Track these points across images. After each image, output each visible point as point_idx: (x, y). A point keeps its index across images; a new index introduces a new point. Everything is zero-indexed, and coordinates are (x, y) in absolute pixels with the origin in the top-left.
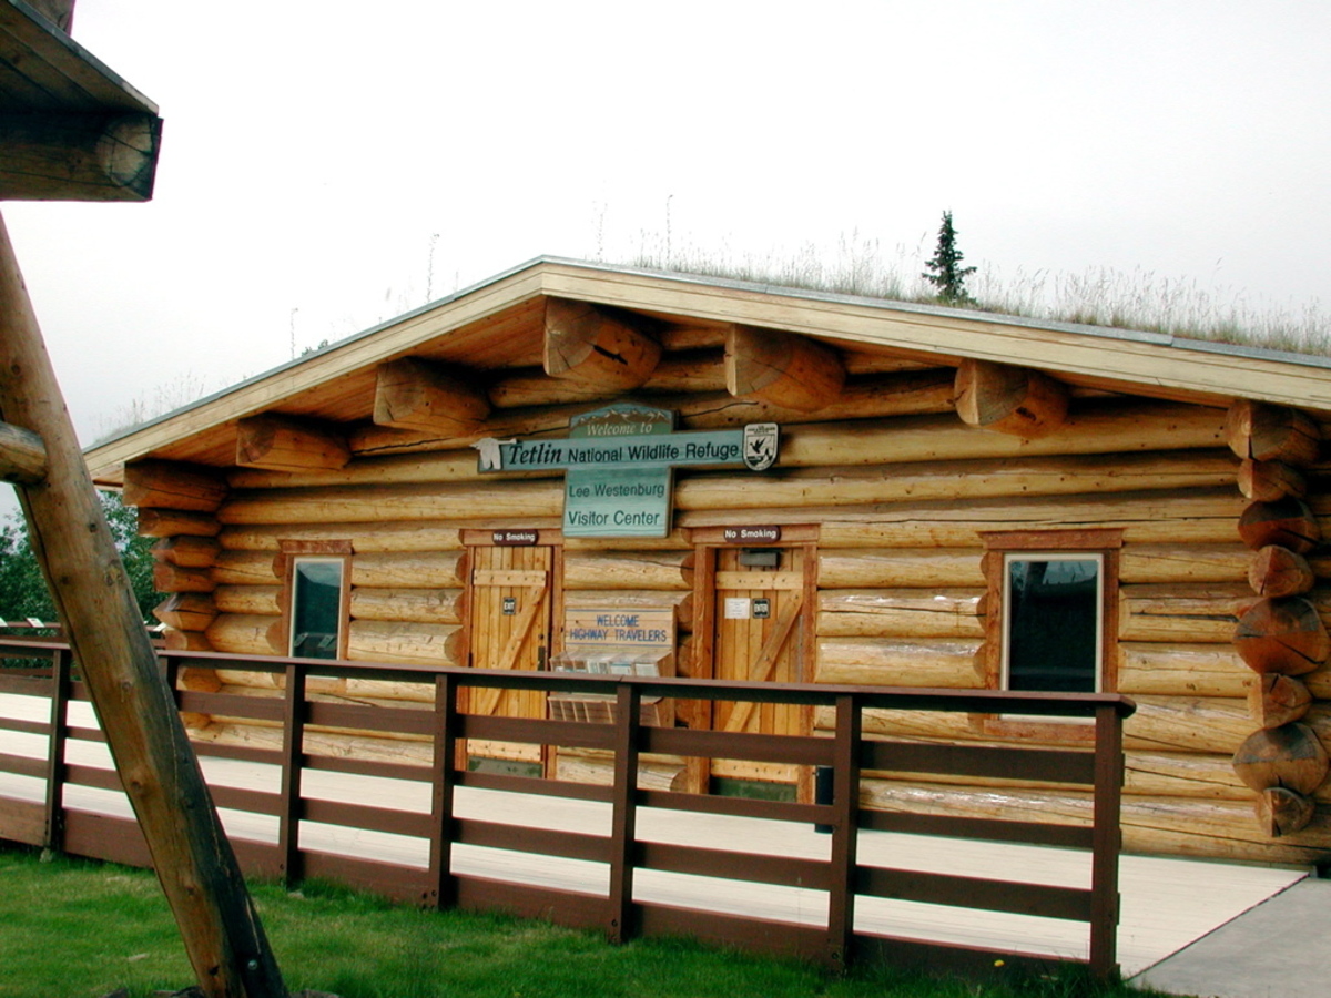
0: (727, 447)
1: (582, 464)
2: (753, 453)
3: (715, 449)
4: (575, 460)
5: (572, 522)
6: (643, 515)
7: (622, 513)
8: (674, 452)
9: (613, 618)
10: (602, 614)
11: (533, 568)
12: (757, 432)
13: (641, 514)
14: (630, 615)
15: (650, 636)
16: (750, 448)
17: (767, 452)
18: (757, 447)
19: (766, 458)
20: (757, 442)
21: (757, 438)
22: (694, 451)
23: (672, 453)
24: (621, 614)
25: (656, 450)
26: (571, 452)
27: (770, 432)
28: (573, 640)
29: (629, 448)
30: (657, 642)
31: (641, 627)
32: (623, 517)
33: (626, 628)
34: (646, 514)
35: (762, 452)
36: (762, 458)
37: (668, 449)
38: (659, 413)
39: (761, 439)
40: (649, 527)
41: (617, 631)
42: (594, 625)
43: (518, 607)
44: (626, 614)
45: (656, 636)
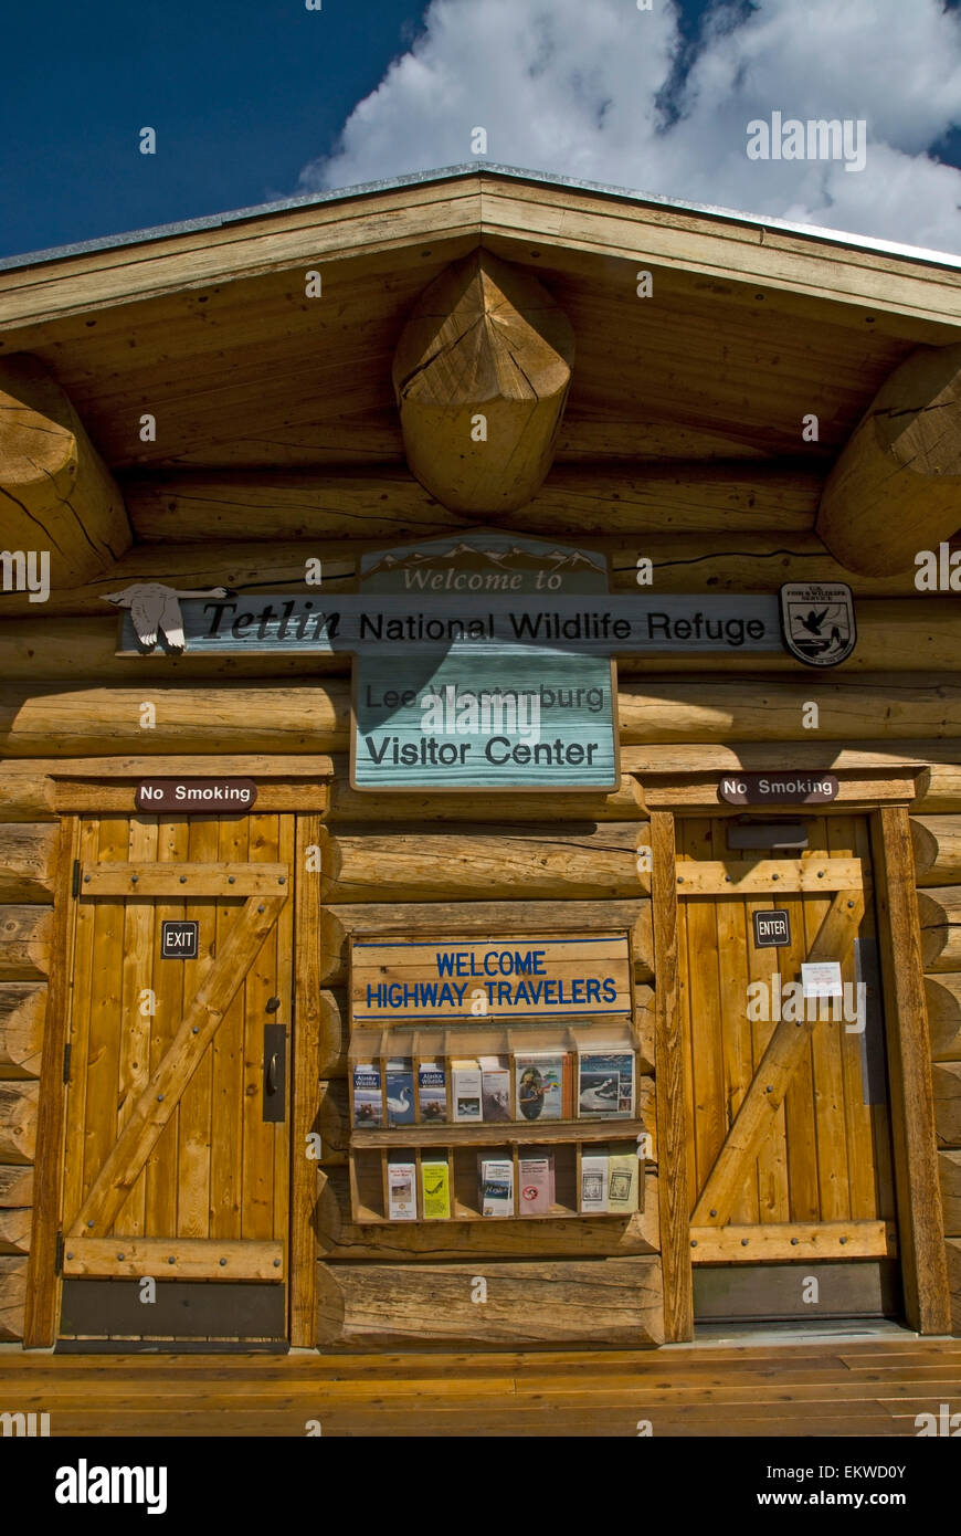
0: (741, 623)
1: (394, 644)
2: (807, 635)
3: (714, 625)
4: (378, 635)
5: (377, 760)
6: (559, 746)
7: (506, 742)
8: (622, 629)
9: (479, 959)
10: (449, 950)
11: (246, 857)
12: (807, 598)
13: (552, 743)
14: (523, 950)
15: (576, 992)
16: (798, 625)
17: (835, 633)
18: (813, 623)
19: (835, 644)
20: (812, 615)
21: (810, 608)
22: (665, 626)
23: (615, 629)
24: (500, 949)
25: (577, 623)
26: (364, 619)
27: (835, 598)
28: (375, 1009)
29: (512, 616)
30: (594, 1005)
31: (549, 976)
32: (509, 750)
33: (514, 979)
34: (566, 743)
35: (826, 633)
36: (827, 645)
37: (605, 621)
38: (577, 556)
39: (820, 609)
40: (575, 771)
41: (490, 985)
42: (431, 976)
43: (203, 942)
44: (512, 949)
45: (590, 992)
